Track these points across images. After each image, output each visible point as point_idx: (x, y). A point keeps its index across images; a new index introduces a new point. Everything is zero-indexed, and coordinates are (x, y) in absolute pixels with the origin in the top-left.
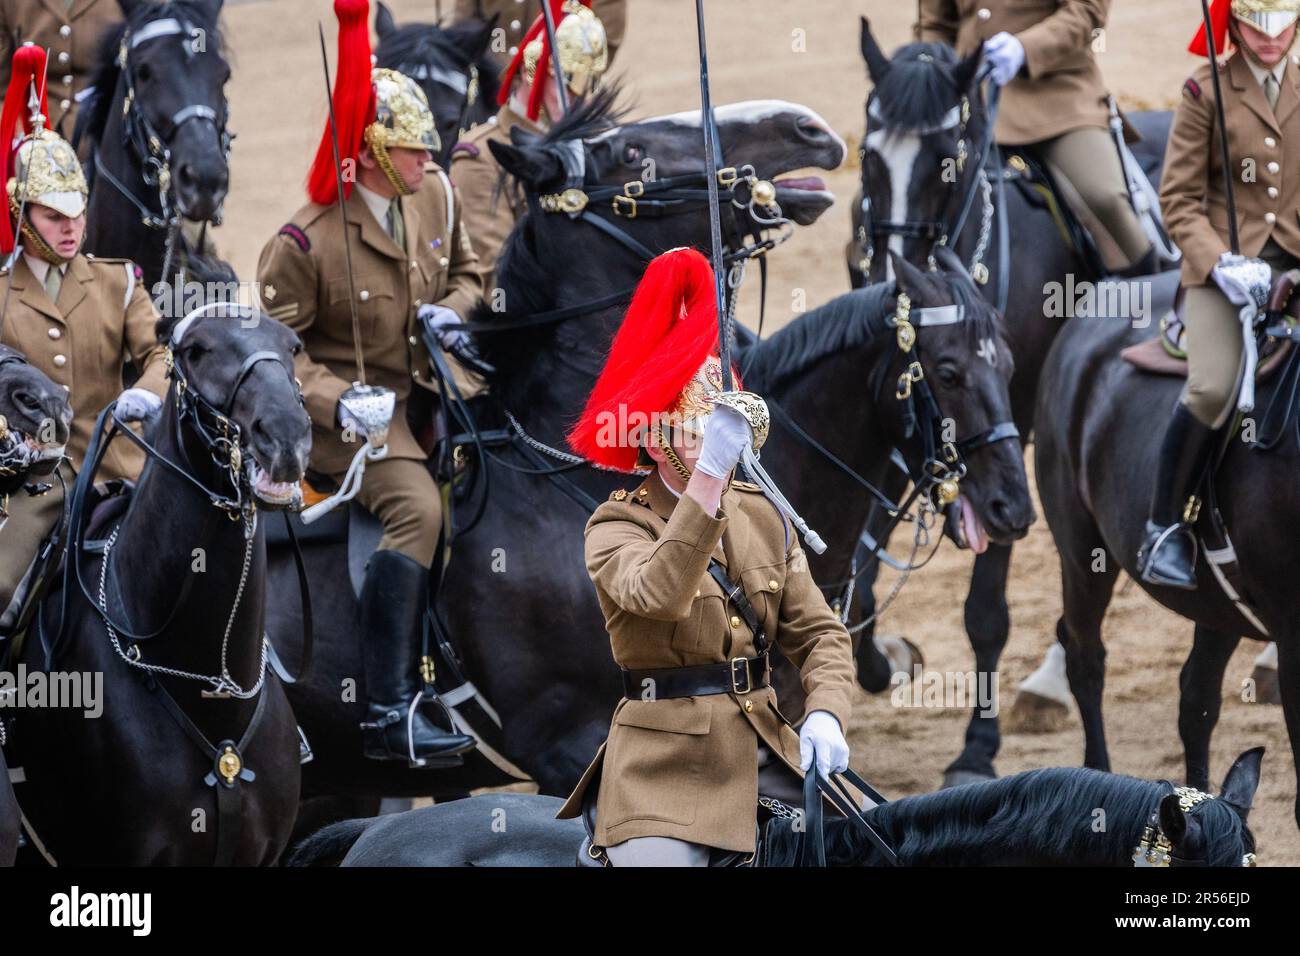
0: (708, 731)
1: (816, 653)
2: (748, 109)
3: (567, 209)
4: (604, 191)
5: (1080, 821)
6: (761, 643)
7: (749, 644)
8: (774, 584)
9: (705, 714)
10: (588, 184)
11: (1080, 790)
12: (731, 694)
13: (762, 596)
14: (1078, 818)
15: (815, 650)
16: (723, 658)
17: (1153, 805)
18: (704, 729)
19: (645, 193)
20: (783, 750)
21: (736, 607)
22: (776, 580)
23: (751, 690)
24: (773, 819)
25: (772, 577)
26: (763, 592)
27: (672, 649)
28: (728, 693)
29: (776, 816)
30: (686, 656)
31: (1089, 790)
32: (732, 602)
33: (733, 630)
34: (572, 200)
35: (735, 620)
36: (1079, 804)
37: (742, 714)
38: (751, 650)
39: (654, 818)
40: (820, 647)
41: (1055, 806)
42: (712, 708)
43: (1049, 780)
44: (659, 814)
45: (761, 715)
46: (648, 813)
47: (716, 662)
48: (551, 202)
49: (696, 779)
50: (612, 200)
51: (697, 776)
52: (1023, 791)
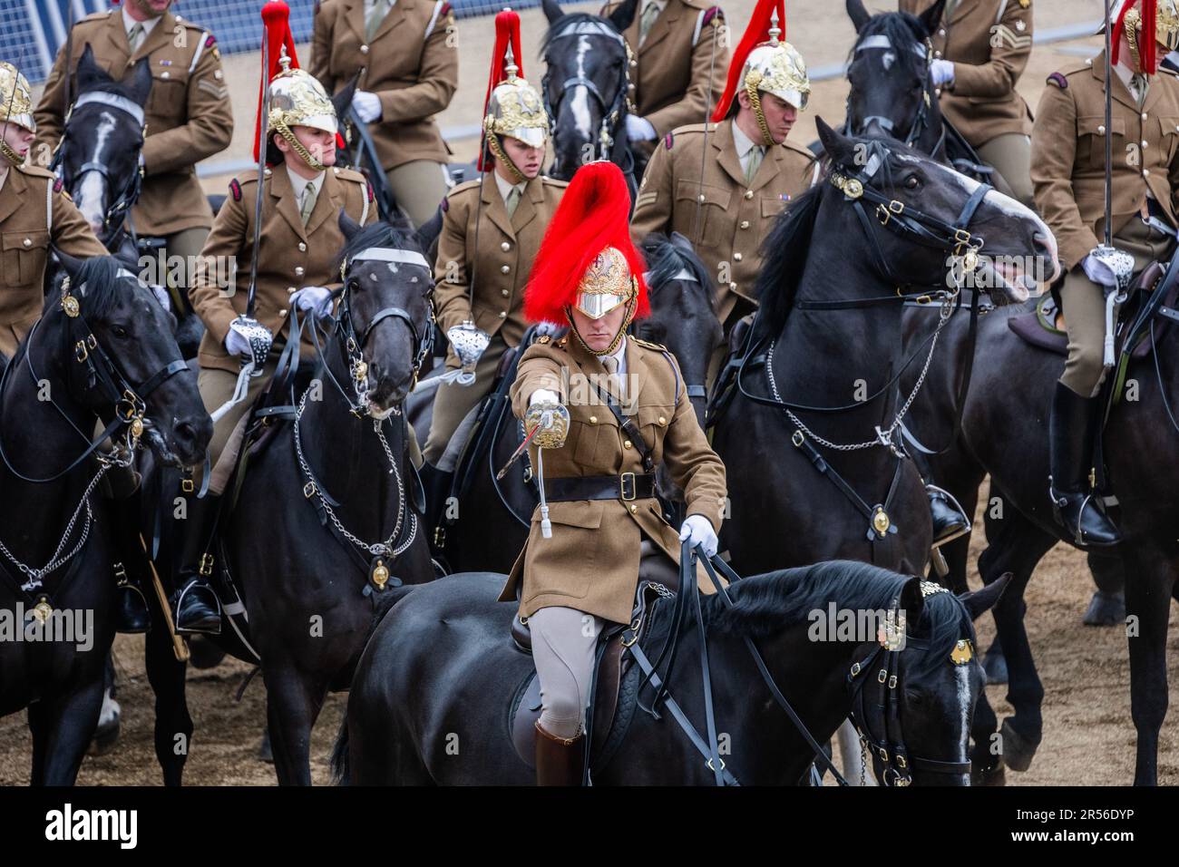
0: (598, 526)
1: (697, 477)
2: (1010, 204)
3: (847, 192)
4: (876, 195)
5: (847, 601)
6: (648, 464)
7: (637, 463)
8: (662, 420)
9: (599, 513)
10: (869, 183)
11: (851, 578)
12: (619, 499)
13: (652, 428)
14: (846, 599)
15: (696, 474)
16: (613, 472)
17: (895, 592)
18: (597, 525)
19: (902, 213)
20: (666, 545)
21: (629, 433)
22: (665, 417)
23: (636, 499)
24: (658, 599)
25: (662, 415)
26: (653, 424)
27: (573, 460)
28: (618, 499)
29: (661, 596)
30: (585, 468)
31: (856, 580)
32: (624, 429)
33: (625, 451)
34: (853, 188)
35: (628, 443)
36: (848, 587)
37: (629, 515)
38: (639, 469)
39: (555, 593)
40: (701, 473)
41: (832, 587)
42: (605, 509)
43: (833, 569)
44: (559, 589)
45: (644, 517)
46: (551, 589)
47: (608, 475)
48: (840, 180)
49: (591, 563)
50: (878, 205)
51: (592, 561)
52: (814, 576)
